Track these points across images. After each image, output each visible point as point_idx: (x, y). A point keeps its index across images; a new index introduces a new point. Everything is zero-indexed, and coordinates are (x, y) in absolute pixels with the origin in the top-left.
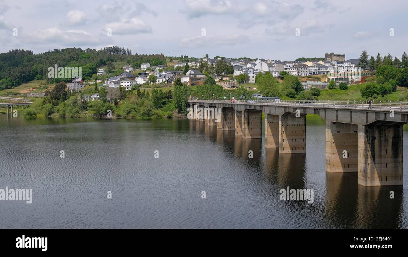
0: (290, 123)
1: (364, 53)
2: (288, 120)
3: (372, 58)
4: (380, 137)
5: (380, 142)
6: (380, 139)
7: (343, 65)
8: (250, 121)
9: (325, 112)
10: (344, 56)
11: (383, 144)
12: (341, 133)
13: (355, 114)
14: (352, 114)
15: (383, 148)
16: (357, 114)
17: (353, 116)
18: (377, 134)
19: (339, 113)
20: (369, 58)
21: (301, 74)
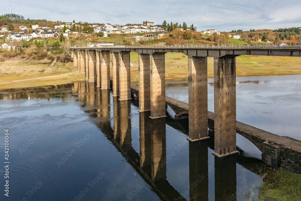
0: (157, 58)
1: (165, 22)
2: (155, 57)
3: (168, 24)
4: (226, 64)
5: (226, 66)
6: (226, 65)
7: (153, 28)
8: (124, 58)
9: (187, 51)
10: (153, 23)
11: (227, 68)
12: (197, 62)
13: (211, 51)
14: (209, 51)
15: (227, 70)
16: (212, 51)
17: (209, 53)
18: (224, 62)
19: (198, 51)
20: (167, 25)
21: (132, 32)
